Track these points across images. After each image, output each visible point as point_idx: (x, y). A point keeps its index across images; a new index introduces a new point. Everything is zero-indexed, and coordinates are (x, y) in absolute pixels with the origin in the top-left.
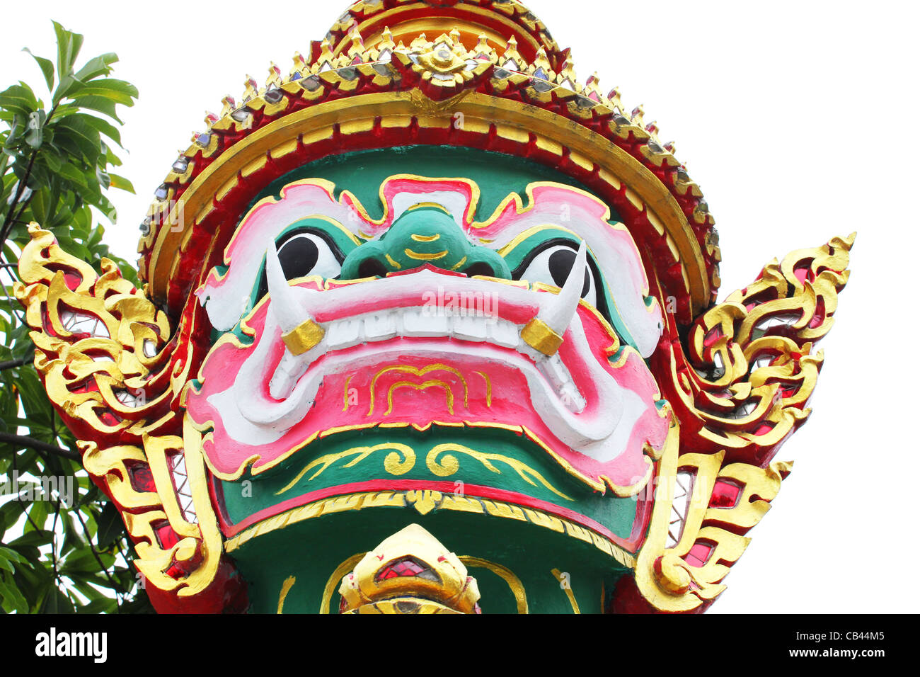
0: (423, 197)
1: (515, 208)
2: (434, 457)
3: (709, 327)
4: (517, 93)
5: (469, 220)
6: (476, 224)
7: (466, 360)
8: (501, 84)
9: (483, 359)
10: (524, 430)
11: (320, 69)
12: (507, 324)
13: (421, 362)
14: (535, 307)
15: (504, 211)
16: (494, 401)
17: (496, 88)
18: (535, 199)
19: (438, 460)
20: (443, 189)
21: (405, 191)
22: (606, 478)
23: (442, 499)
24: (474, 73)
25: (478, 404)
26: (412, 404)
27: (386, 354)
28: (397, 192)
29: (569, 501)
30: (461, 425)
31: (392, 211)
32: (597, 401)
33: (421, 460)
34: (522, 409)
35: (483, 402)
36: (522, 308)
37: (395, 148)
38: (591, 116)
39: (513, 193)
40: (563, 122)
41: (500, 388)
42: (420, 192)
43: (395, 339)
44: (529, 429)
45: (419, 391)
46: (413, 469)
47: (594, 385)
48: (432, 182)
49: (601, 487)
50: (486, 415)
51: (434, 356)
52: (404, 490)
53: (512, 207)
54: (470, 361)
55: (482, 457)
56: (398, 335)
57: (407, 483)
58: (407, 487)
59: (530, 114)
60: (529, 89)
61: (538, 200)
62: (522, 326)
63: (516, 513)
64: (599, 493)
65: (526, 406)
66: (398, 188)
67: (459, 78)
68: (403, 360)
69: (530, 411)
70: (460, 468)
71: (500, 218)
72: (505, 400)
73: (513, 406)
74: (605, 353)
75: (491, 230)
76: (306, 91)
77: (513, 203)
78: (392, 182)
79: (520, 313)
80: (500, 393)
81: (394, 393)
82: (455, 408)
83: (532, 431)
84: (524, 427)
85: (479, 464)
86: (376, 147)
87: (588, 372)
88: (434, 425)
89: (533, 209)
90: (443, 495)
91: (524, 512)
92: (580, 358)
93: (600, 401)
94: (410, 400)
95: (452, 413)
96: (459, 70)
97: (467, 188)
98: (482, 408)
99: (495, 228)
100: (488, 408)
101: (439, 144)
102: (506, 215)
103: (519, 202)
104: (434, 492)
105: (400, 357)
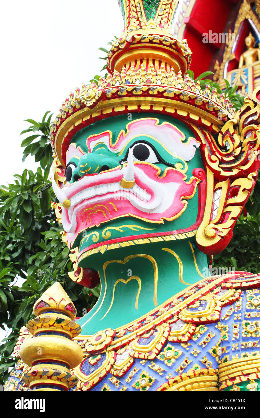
0: (98, 141)
1: (123, 135)
2: (104, 234)
3: (224, 133)
4: (116, 96)
5: (111, 145)
6: (113, 145)
7: (103, 201)
8: (110, 95)
9: (108, 199)
10: (129, 215)
11: (70, 103)
12: (114, 184)
13: (92, 206)
14: (121, 175)
15: (120, 138)
16: (118, 209)
17: (109, 97)
18: (129, 129)
19: (105, 234)
20: (102, 137)
21: (92, 141)
22: (163, 218)
23: (108, 247)
24: (98, 97)
25: (113, 211)
26: (95, 218)
27: (82, 206)
28: (91, 142)
29: (153, 230)
30: (109, 220)
31: (90, 149)
32: (154, 194)
33: (100, 235)
34: (128, 207)
35: (114, 210)
36: (116, 177)
37: (91, 125)
38: (142, 92)
39: (122, 130)
40: (133, 99)
41: (118, 204)
42: (96, 140)
43: (83, 201)
44: (131, 213)
45: (95, 214)
46: (99, 239)
47: (151, 190)
48: (99, 135)
49: (162, 222)
50: (116, 215)
51: (93, 203)
52: (97, 247)
53: (122, 135)
54: (104, 201)
55: (118, 228)
56: (83, 199)
57: (97, 245)
58: (97, 246)
59: (121, 101)
60: (119, 93)
61: (130, 129)
62: (120, 182)
63: (131, 243)
64: (161, 224)
65: (130, 206)
66: (91, 140)
67: (94, 100)
68: (87, 206)
69: (131, 207)
70: (112, 235)
71: (119, 141)
72: (121, 207)
73: (125, 208)
74: (156, 175)
75: (117, 146)
76: (63, 116)
77: (122, 133)
78: (89, 139)
79: (116, 179)
80: (119, 206)
81: (90, 216)
82: (106, 215)
83: (132, 214)
84: (129, 213)
85: (117, 231)
86: (87, 126)
87: (147, 187)
88: (101, 223)
89: (129, 133)
90: (108, 245)
91: (133, 242)
92: (143, 184)
93: (155, 194)
94: (94, 217)
95: (106, 217)
96: (94, 97)
97: (108, 133)
98: (114, 212)
99: (118, 145)
100: (116, 212)
101: (101, 120)
102: (121, 139)
103: (124, 132)
104: (104, 245)
105: (86, 206)
